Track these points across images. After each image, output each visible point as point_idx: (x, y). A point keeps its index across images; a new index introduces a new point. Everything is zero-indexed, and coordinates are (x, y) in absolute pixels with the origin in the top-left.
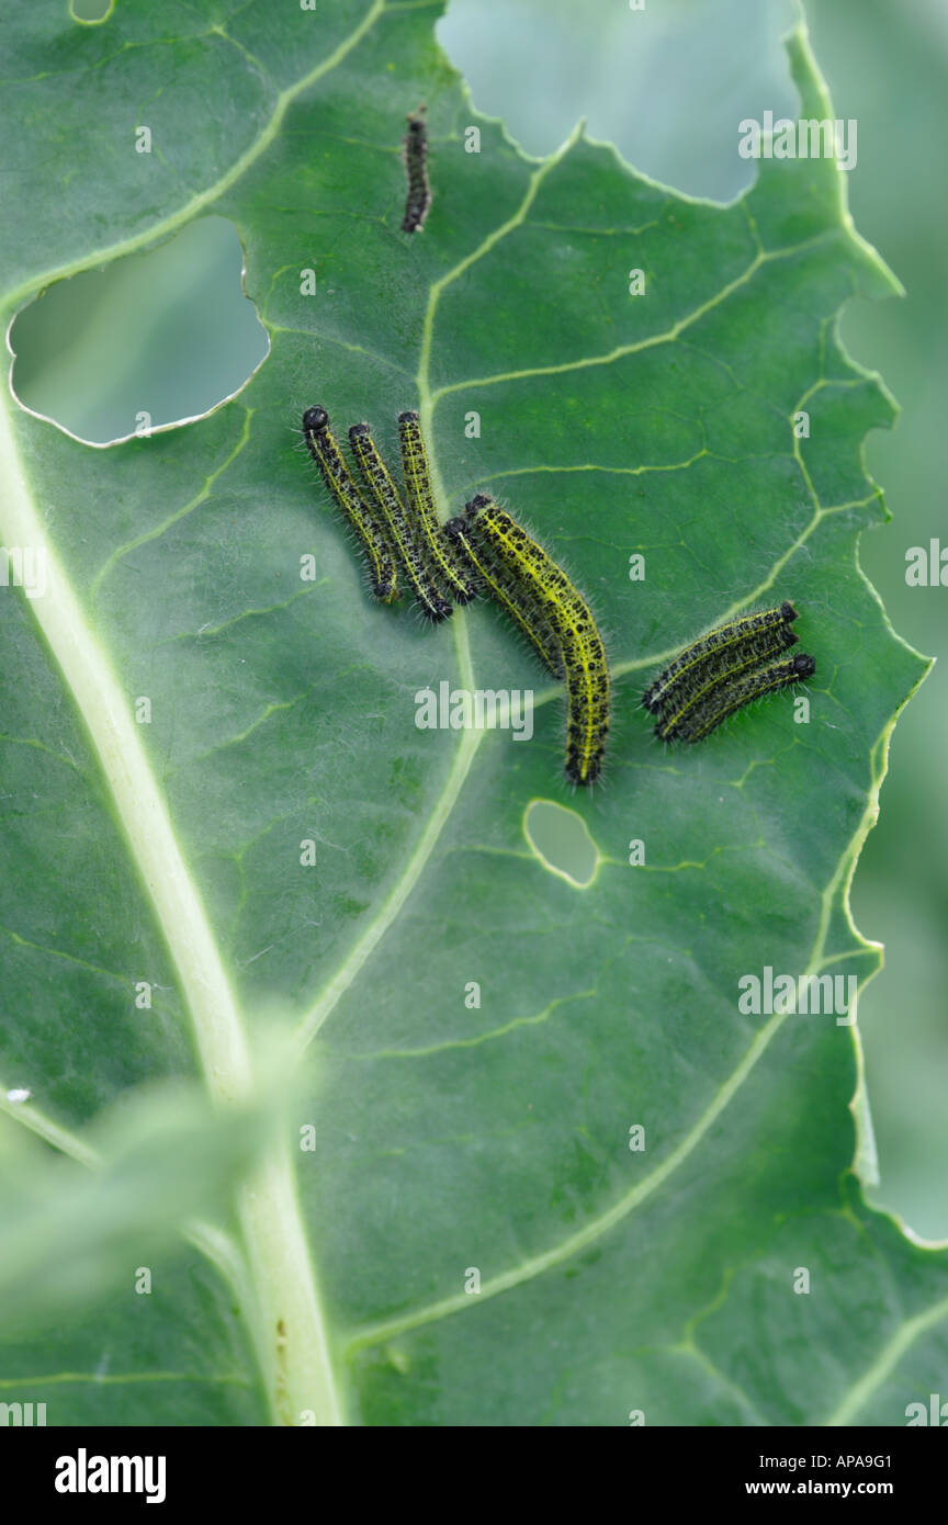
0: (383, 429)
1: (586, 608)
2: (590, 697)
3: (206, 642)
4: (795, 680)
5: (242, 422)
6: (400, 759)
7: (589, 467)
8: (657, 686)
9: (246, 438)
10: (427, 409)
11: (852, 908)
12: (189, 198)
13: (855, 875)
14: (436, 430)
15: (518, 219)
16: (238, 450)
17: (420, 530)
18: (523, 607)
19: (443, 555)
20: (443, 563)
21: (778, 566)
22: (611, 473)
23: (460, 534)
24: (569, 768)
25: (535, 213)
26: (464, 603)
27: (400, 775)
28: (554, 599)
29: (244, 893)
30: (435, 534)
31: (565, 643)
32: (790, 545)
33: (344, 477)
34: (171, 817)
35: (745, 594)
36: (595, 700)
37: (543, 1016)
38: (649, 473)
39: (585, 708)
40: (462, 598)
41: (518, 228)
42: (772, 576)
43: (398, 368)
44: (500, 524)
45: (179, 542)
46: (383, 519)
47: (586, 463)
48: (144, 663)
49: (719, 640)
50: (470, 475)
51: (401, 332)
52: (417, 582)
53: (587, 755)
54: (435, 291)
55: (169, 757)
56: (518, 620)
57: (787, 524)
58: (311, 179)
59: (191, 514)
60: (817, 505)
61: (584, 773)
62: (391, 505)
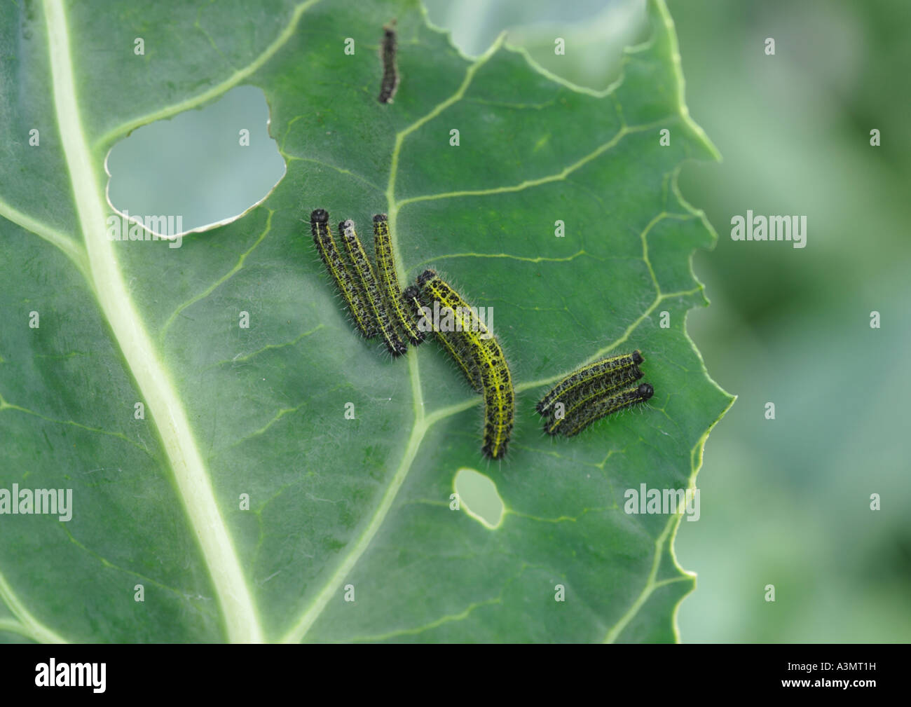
0: (363, 225)
1: (499, 348)
2: (500, 407)
3: (238, 366)
4: (640, 401)
5: (266, 218)
6: (370, 448)
7: (503, 255)
8: (547, 400)
9: (268, 229)
10: (393, 212)
11: (676, 551)
12: (232, 73)
13: (678, 531)
14: (399, 228)
15: (458, 96)
16: (263, 236)
17: (387, 295)
18: (456, 345)
19: (403, 313)
20: (403, 319)
21: (631, 328)
22: (518, 260)
23: (415, 298)
24: (485, 449)
25: (469, 92)
26: (415, 345)
27: (369, 458)
28: (477, 343)
29: (262, 535)
30: (397, 299)
31: (484, 372)
32: (639, 316)
33: (335, 256)
34: (213, 485)
35: (608, 343)
36: (504, 409)
37: (464, 615)
38: (544, 262)
39: (497, 414)
40: (415, 342)
41: (457, 103)
42: (627, 334)
43: (373, 185)
44: (441, 291)
45: (221, 298)
46: (361, 287)
47: (501, 253)
48: (196, 382)
49: (589, 374)
50: (422, 257)
51: (376, 162)
52: (384, 331)
53: (498, 443)
54: (400, 137)
55: (212, 446)
56: (452, 354)
57: (638, 303)
58: (316, 62)
59: (230, 280)
60: (659, 291)
61: (495, 453)
62: (367, 277)
